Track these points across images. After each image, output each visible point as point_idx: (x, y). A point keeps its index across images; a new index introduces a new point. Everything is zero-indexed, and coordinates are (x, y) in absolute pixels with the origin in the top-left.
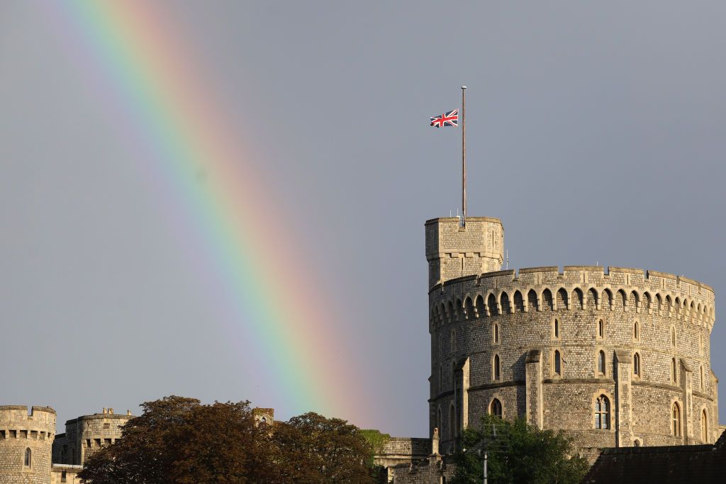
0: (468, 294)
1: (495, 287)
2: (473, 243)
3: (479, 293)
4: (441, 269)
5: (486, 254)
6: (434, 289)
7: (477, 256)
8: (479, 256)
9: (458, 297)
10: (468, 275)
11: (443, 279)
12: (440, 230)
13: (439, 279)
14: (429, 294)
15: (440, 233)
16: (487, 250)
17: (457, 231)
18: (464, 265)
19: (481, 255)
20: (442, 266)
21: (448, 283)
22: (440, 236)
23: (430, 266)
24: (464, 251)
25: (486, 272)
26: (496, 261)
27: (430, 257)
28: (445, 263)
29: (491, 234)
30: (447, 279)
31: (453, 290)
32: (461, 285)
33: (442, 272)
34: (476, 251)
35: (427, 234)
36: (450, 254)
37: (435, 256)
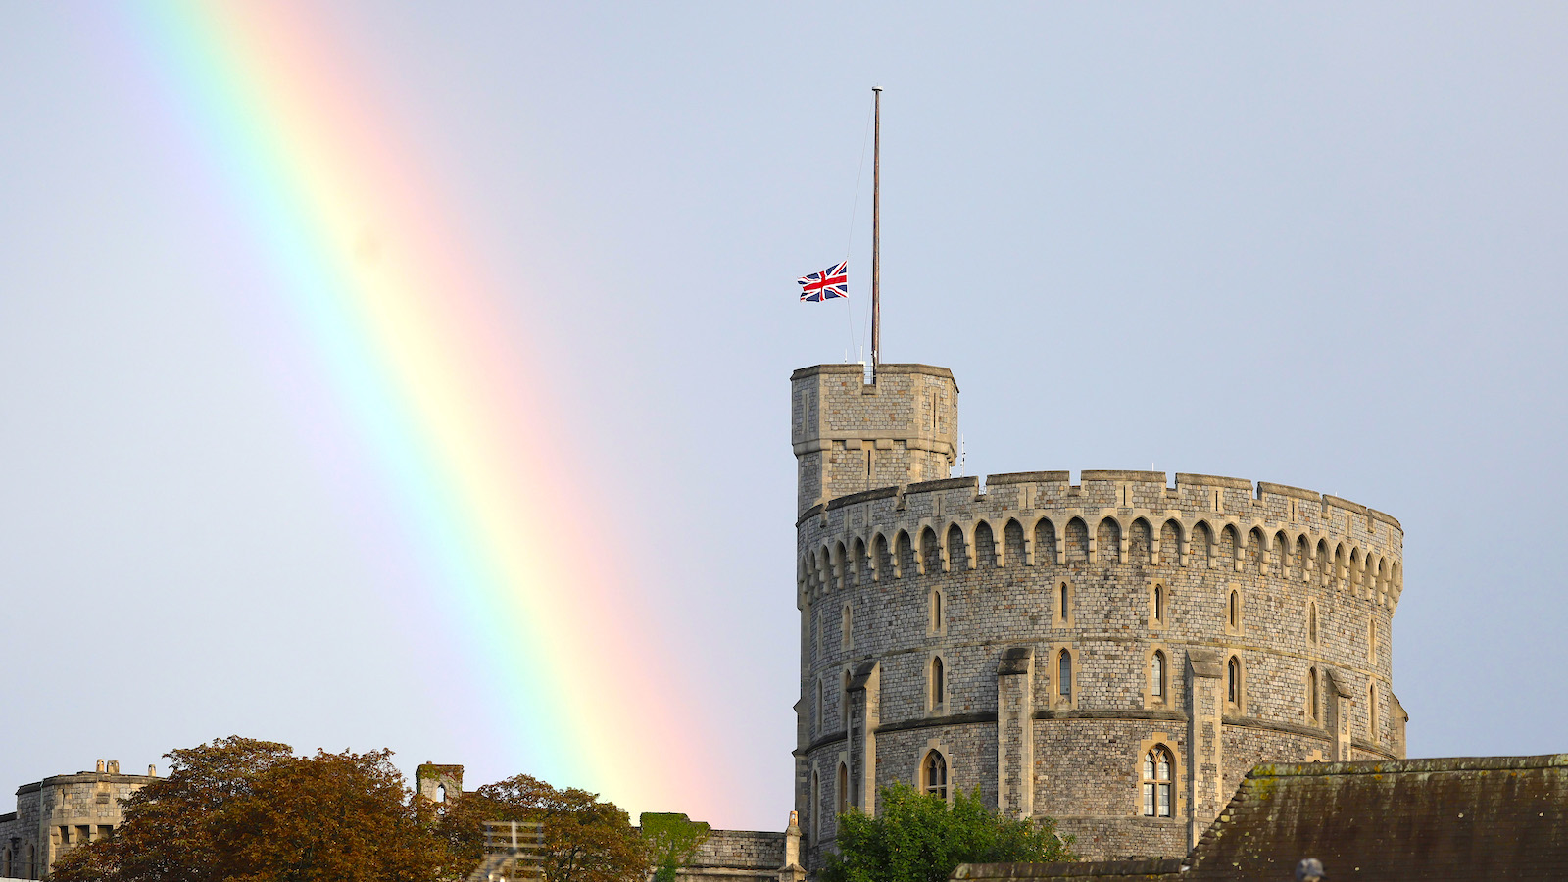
0: (878, 529)
1: (935, 512)
2: (893, 419)
3: (903, 525)
4: (824, 474)
5: (920, 443)
6: (808, 515)
7: (899, 449)
8: (906, 448)
9: (858, 533)
10: (880, 486)
11: (827, 496)
12: (823, 391)
13: (817, 493)
14: (797, 526)
15: (822, 397)
16: (921, 434)
17: (858, 392)
18: (872, 465)
19: (910, 443)
20: (827, 466)
21: (837, 504)
22: (823, 404)
23: (801, 465)
24: (872, 437)
25: (920, 481)
26: (941, 458)
27: (801, 448)
28: (833, 461)
29: (931, 400)
30: (836, 495)
31: (848, 517)
32: (865, 508)
33: (826, 479)
34: (898, 437)
35: (796, 398)
36: (843, 441)
37: (812, 446)
